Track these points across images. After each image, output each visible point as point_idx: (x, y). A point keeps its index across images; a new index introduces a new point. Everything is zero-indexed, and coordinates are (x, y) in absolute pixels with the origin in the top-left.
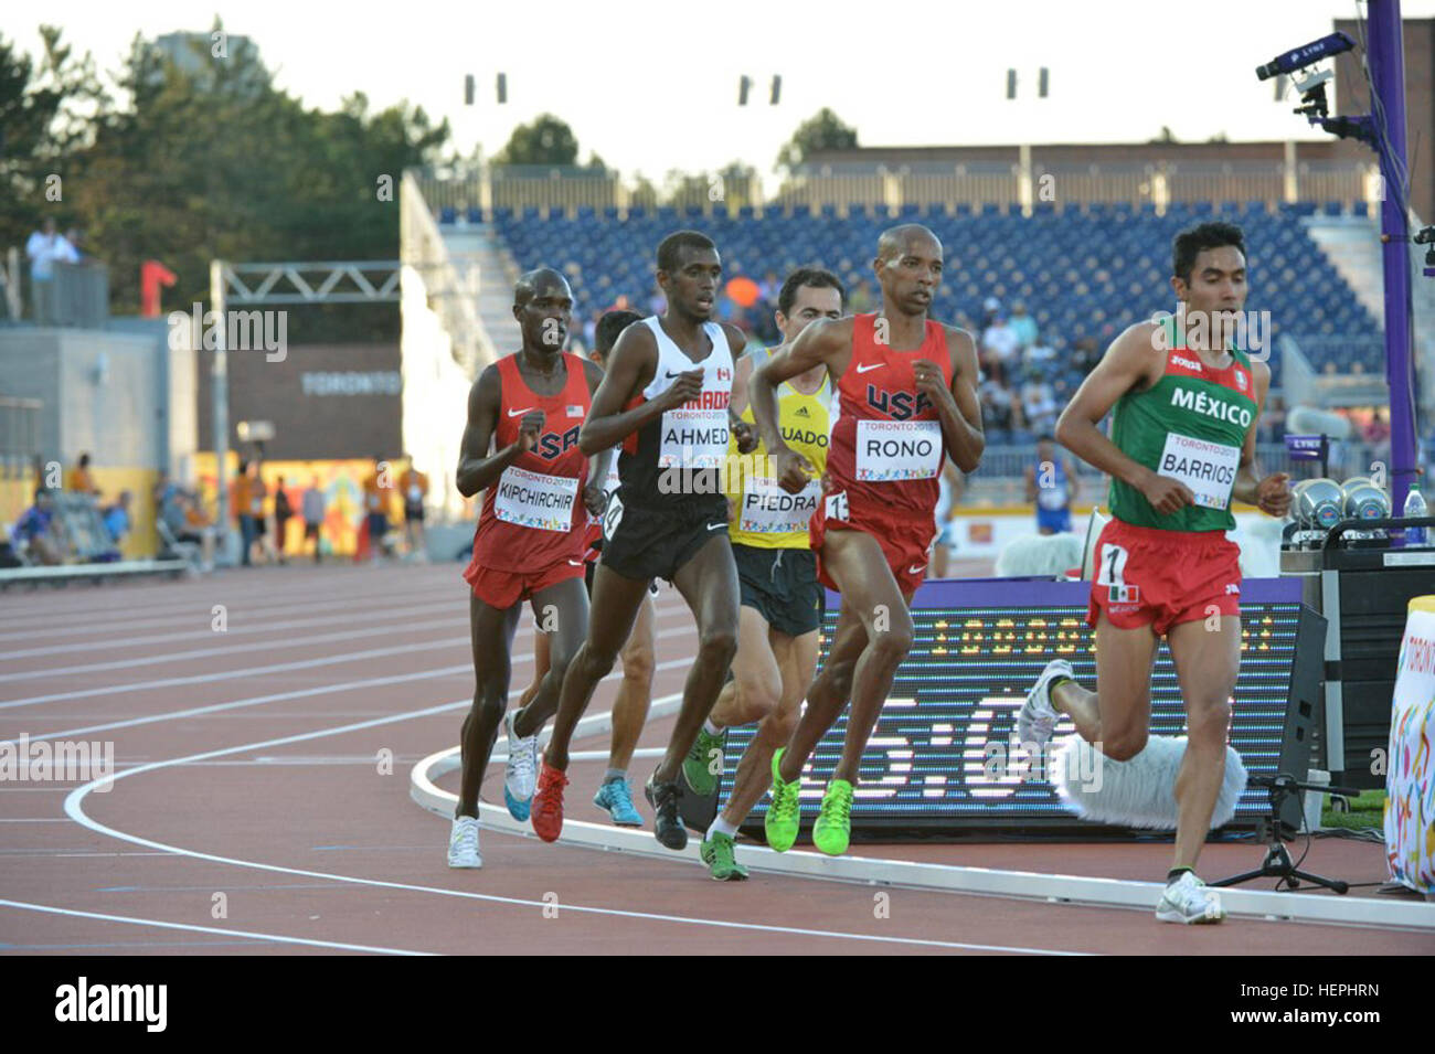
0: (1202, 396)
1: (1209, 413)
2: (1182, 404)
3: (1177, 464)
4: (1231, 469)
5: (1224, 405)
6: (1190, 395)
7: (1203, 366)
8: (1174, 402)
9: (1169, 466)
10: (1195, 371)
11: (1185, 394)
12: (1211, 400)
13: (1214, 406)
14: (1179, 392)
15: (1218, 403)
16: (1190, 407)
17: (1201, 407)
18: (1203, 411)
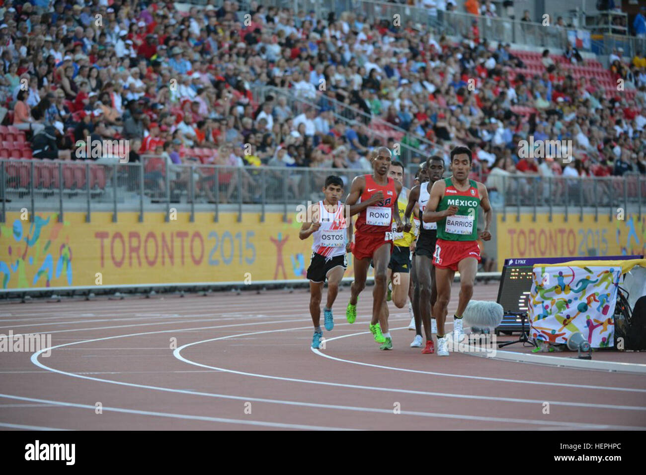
0: (457, 200)
1: (461, 205)
2: (451, 204)
3: (451, 223)
4: (471, 222)
5: (466, 202)
6: (453, 201)
8: (448, 204)
9: (449, 224)
11: (451, 201)
12: (461, 201)
13: (462, 203)
14: (449, 200)
15: (463, 201)
16: (454, 204)
17: (457, 204)
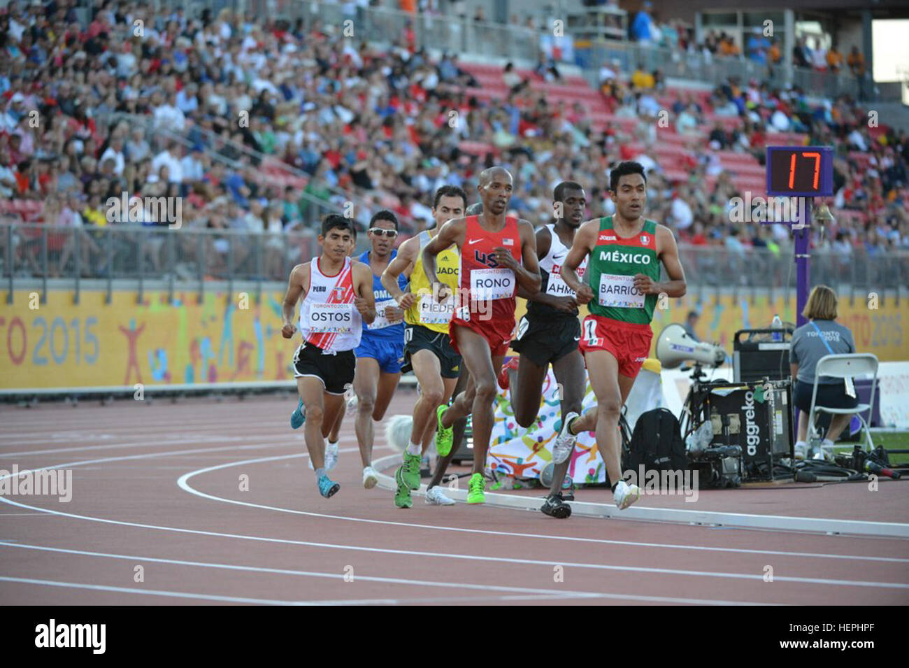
0: (616, 254)
6: (609, 254)
9: (603, 290)
10: (613, 241)
12: (622, 255)
13: (624, 258)
14: (602, 253)
17: (616, 259)
18: (617, 260)
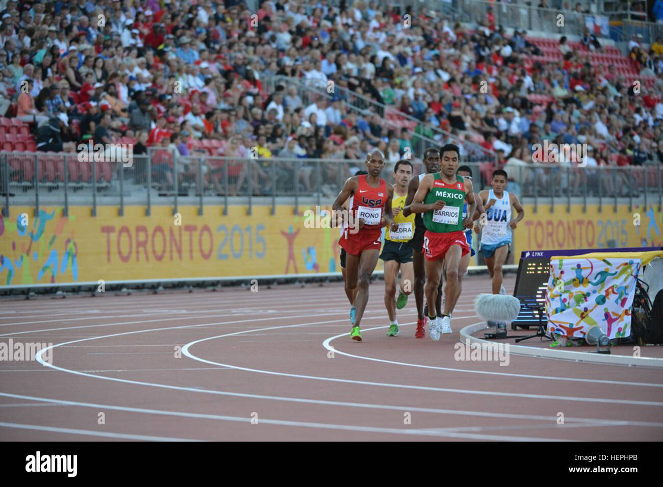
0: (445, 193)
1: (448, 197)
3: (438, 213)
4: (457, 213)
6: (441, 192)
7: (445, 184)
10: (442, 186)
12: (448, 193)
13: (449, 195)
15: (451, 194)
16: (441, 196)
17: (445, 195)
18: (446, 197)
